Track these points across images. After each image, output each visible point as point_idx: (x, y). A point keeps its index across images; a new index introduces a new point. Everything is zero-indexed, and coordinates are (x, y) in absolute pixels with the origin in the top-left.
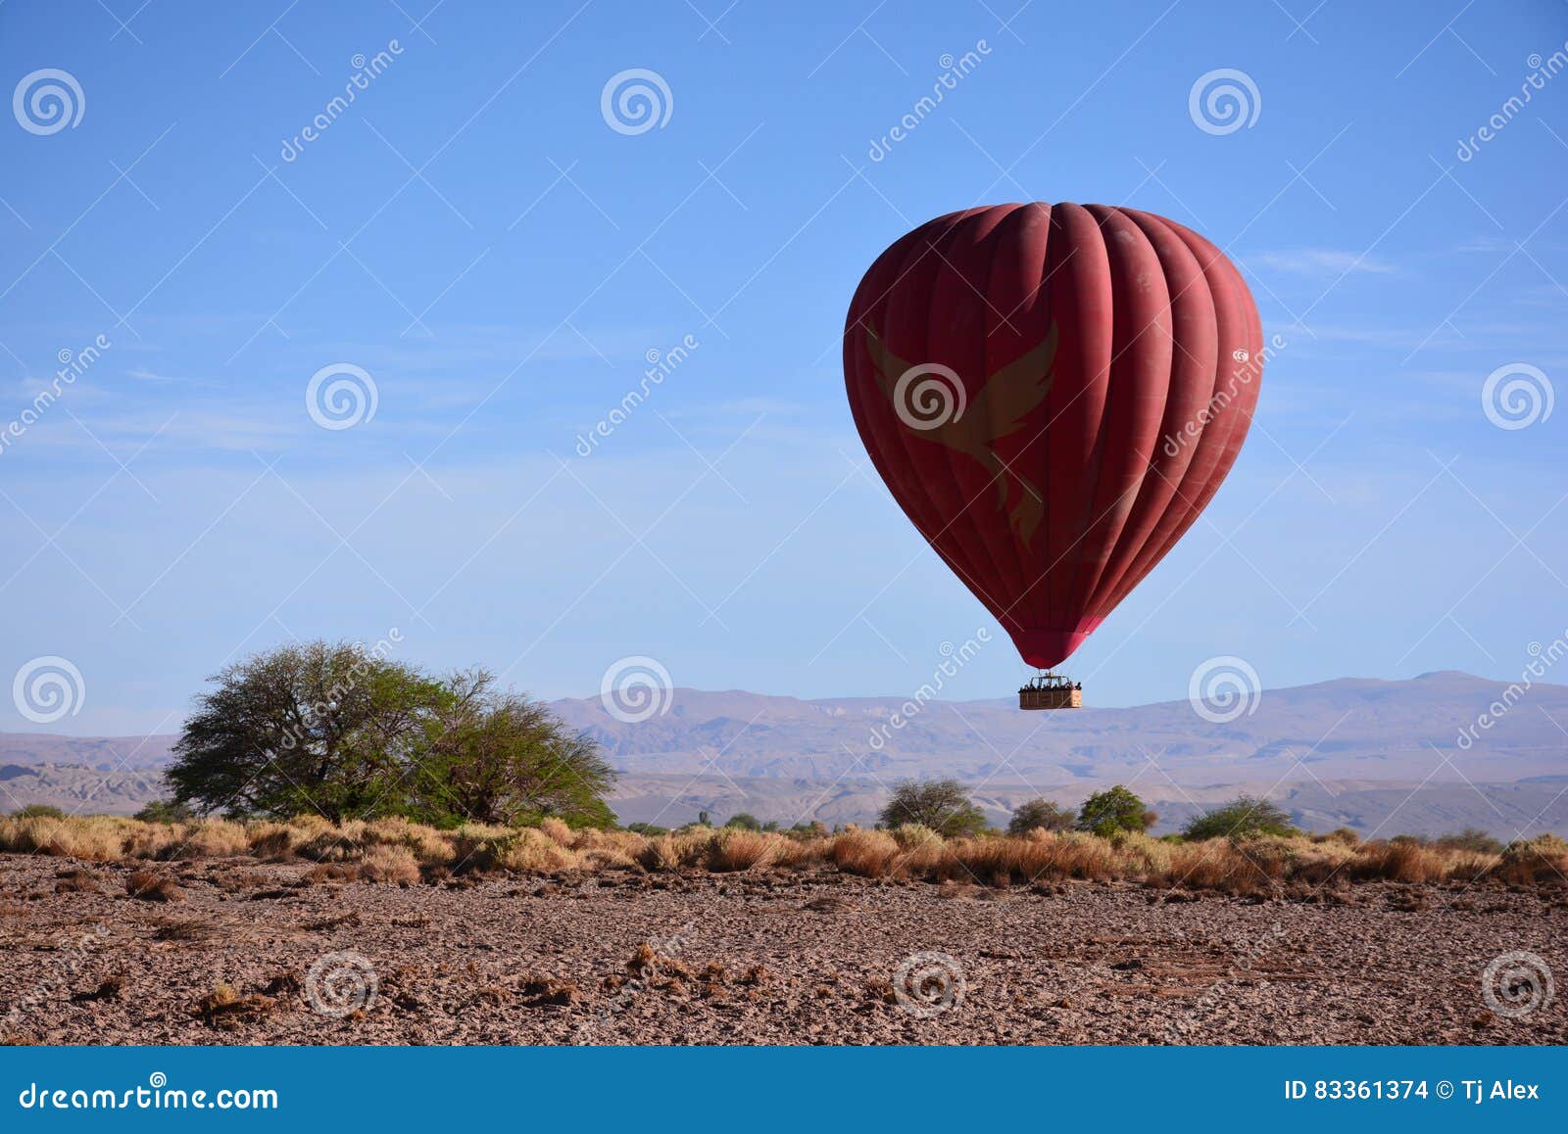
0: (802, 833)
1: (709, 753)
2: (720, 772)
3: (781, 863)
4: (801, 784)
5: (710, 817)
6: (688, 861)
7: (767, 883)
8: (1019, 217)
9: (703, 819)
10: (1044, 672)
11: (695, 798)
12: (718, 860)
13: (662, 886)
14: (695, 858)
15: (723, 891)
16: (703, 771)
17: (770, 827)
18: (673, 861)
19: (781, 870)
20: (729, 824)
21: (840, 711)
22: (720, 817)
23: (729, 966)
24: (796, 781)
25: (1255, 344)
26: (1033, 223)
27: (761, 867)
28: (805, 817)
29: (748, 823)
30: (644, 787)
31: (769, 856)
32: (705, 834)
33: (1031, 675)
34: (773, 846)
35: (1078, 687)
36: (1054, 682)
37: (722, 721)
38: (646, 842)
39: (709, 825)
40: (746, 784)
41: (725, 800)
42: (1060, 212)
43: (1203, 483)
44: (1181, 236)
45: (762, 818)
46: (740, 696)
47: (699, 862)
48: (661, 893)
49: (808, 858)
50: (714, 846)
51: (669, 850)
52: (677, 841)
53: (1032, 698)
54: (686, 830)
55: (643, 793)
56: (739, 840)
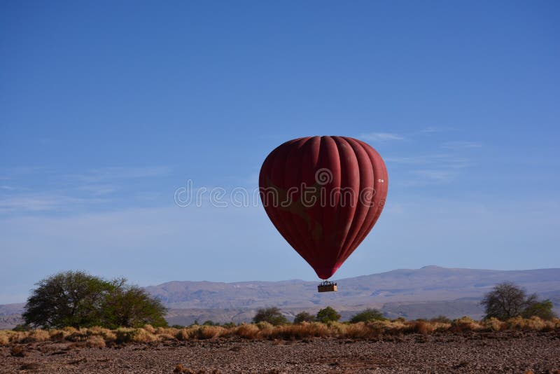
0: (228, 326)
1: (198, 301)
2: (200, 308)
3: (222, 336)
4: (227, 310)
5: (198, 322)
6: (192, 336)
7: (217, 342)
9: (196, 323)
10: (325, 280)
11: (193, 316)
12: (201, 335)
13: (184, 345)
14: (194, 335)
15: (203, 346)
16: (195, 307)
17: (218, 324)
18: (187, 337)
19: (222, 338)
20: (204, 324)
21: (238, 286)
22: (202, 321)
23: (206, 370)
24: (225, 309)
25: (386, 177)
26: (316, 143)
27: (215, 338)
28: (229, 321)
29: (210, 323)
30: (176, 313)
31: (218, 334)
32: (197, 327)
33: (321, 281)
34: (219, 330)
35: (336, 285)
36: (328, 284)
37: (201, 291)
38: (178, 331)
39: (198, 324)
40: (208, 311)
41: (202, 316)
42: (323, 139)
43: (371, 221)
44: (361, 144)
45: (215, 321)
46: (206, 283)
47: (195, 337)
48: (184, 347)
49: (231, 333)
50: (200, 331)
51: (185, 332)
52: (188, 330)
54: (191, 327)
55: (176, 315)
56: (208, 328)
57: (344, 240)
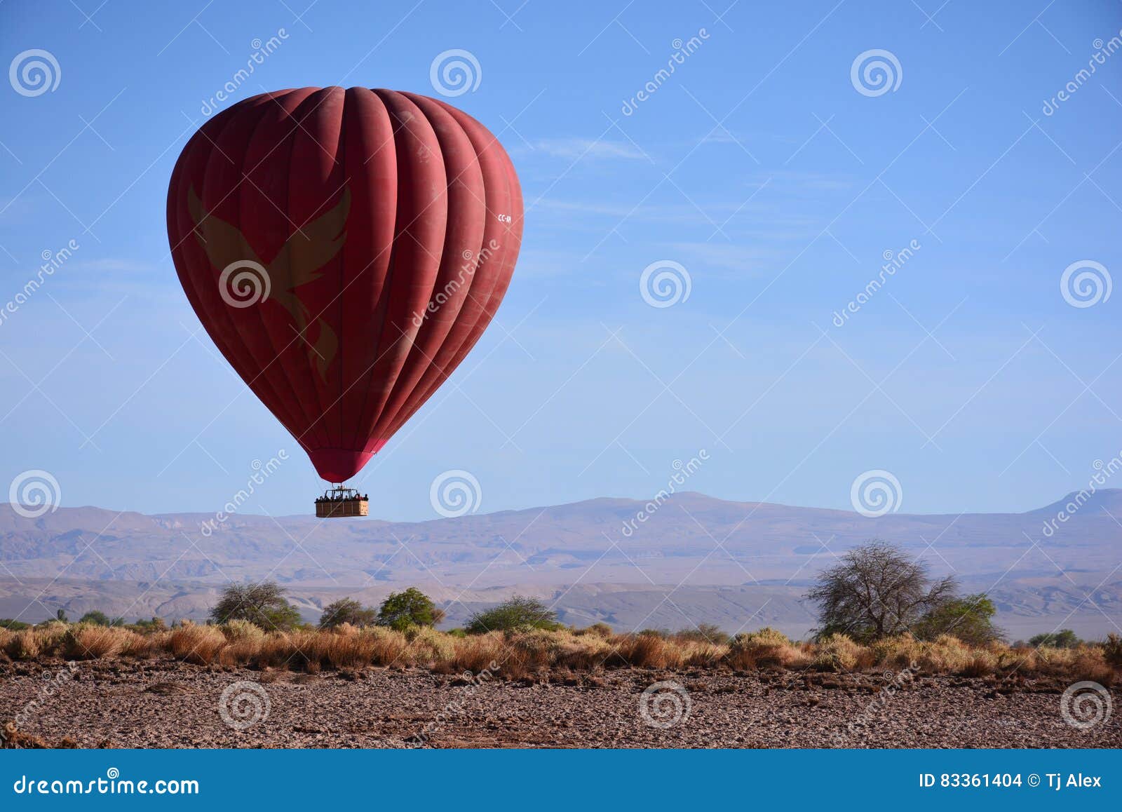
0: (145, 627)
1: (68, 560)
2: (73, 577)
3: (126, 653)
4: (144, 585)
5: (67, 614)
6: (47, 651)
7: (114, 670)
8: (317, 98)
9: (61, 615)
10: (336, 485)
11: (54, 598)
12: (70, 649)
13: (24, 673)
14: (53, 649)
15: (76, 677)
16: (59, 575)
17: (118, 623)
18: (34, 651)
19: (127, 659)
20: (82, 620)
21: (177, 524)
22: (75, 614)
23: (81, 740)
24: (140, 584)
25: (517, 210)
26: (330, 104)
27: (110, 657)
28: (148, 615)
29: (98, 619)
30: (9, 588)
31: (116, 647)
32: (63, 628)
33: (325, 488)
34: (121, 638)
35: (366, 499)
36: (345, 495)
37: (77, 533)
38: (14, 634)
39: (65, 621)
40: (97, 586)
41: (79, 600)
42: (353, 96)
43: (471, 326)
44: (455, 117)
45: (110, 614)
46: (91, 511)
47: (57, 652)
48: (24, 679)
49: (150, 648)
50: (69, 639)
51: (30, 641)
52: (38, 634)
53: (326, 507)
54: (46, 625)
55: (9, 594)
56: (91, 632)
57: (396, 376)
